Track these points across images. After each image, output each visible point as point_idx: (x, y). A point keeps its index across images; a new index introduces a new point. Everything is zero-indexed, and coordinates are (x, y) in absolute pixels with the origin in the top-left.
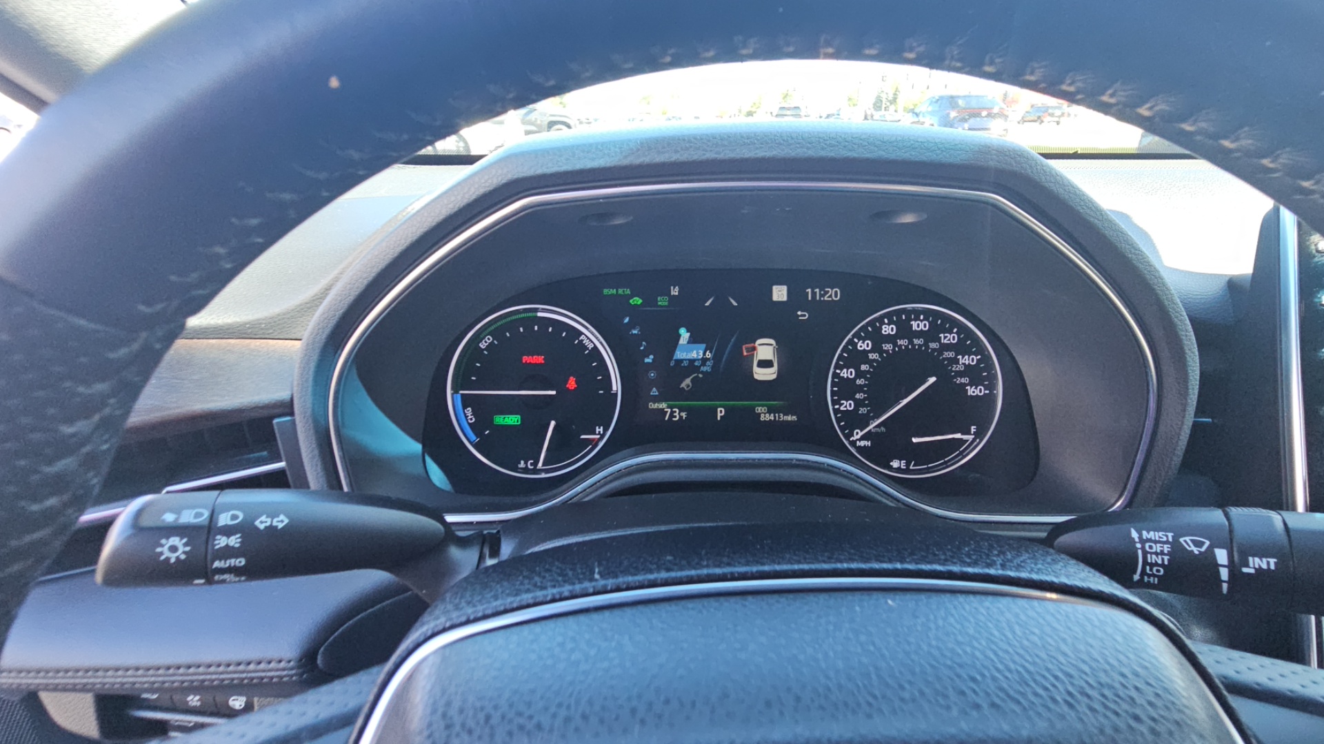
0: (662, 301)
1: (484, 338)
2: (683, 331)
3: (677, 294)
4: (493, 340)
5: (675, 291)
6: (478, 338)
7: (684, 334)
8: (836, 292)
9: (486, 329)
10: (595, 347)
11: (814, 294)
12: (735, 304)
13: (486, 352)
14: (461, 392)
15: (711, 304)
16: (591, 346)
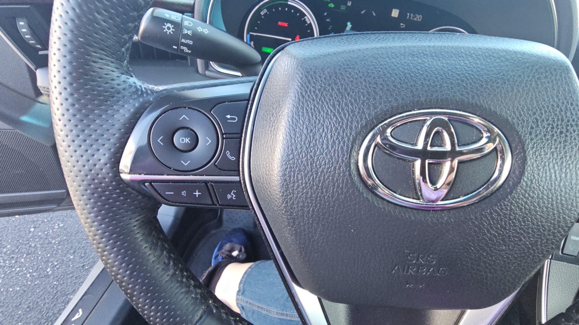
0: (343, 8)
1: (263, 10)
2: (349, 24)
3: (350, 5)
4: (267, 11)
5: (349, 4)
6: (260, 9)
7: (349, 25)
8: (420, 17)
9: (264, 6)
10: (310, 24)
11: (410, 16)
12: (374, 15)
13: (263, 17)
14: (250, 33)
15: (364, 13)
16: (309, 22)
